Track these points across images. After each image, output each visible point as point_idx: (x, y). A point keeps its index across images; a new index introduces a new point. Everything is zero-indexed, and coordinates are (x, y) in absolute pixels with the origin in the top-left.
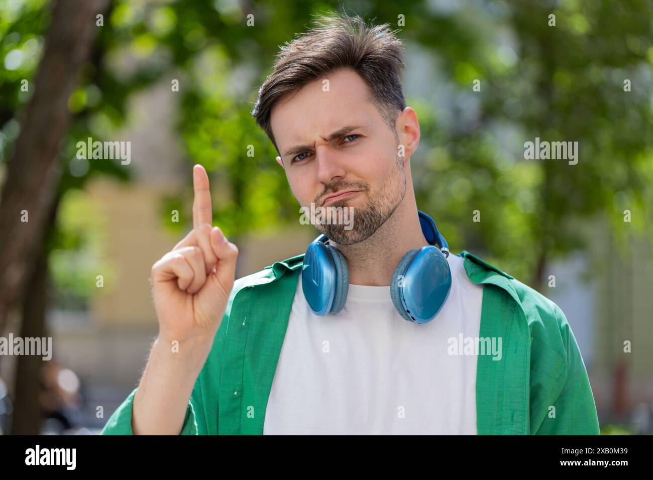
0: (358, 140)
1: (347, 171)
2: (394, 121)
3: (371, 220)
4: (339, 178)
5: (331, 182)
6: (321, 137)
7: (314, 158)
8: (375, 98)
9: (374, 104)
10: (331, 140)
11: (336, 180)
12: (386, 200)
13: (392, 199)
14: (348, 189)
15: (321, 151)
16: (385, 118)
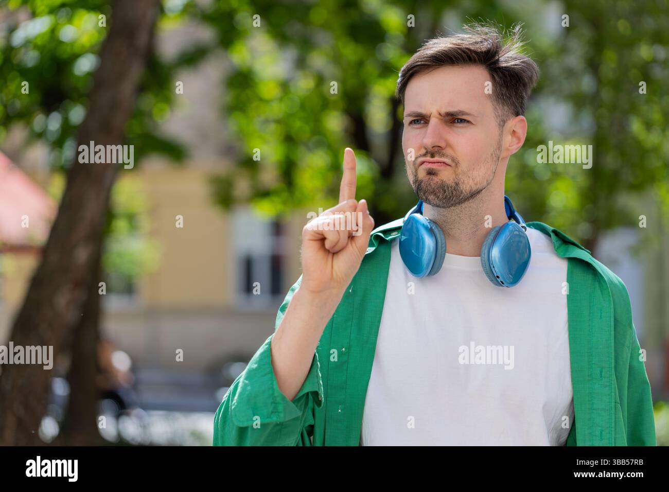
0: (465, 124)
1: (449, 145)
2: (504, 122)
3: (453, 194)
4: (440, 148)
5: (432, 149)
6: (438, 112)
7: (427, 126)
8: (494, 97)
9: (492, 101)
10: (445, 117)
11: (436, 149)
12: (471, 181)
13: (477, 182)
14: (443, 159)
15: (434, 121)
16: (497, 116)
